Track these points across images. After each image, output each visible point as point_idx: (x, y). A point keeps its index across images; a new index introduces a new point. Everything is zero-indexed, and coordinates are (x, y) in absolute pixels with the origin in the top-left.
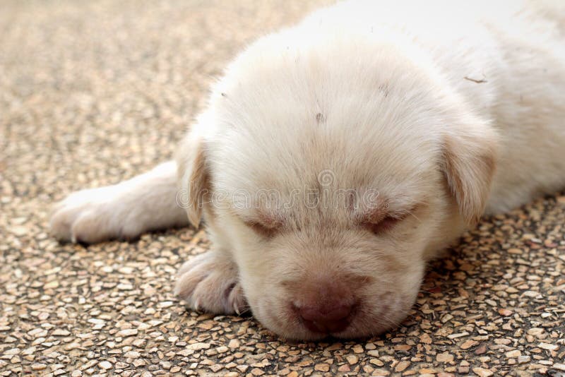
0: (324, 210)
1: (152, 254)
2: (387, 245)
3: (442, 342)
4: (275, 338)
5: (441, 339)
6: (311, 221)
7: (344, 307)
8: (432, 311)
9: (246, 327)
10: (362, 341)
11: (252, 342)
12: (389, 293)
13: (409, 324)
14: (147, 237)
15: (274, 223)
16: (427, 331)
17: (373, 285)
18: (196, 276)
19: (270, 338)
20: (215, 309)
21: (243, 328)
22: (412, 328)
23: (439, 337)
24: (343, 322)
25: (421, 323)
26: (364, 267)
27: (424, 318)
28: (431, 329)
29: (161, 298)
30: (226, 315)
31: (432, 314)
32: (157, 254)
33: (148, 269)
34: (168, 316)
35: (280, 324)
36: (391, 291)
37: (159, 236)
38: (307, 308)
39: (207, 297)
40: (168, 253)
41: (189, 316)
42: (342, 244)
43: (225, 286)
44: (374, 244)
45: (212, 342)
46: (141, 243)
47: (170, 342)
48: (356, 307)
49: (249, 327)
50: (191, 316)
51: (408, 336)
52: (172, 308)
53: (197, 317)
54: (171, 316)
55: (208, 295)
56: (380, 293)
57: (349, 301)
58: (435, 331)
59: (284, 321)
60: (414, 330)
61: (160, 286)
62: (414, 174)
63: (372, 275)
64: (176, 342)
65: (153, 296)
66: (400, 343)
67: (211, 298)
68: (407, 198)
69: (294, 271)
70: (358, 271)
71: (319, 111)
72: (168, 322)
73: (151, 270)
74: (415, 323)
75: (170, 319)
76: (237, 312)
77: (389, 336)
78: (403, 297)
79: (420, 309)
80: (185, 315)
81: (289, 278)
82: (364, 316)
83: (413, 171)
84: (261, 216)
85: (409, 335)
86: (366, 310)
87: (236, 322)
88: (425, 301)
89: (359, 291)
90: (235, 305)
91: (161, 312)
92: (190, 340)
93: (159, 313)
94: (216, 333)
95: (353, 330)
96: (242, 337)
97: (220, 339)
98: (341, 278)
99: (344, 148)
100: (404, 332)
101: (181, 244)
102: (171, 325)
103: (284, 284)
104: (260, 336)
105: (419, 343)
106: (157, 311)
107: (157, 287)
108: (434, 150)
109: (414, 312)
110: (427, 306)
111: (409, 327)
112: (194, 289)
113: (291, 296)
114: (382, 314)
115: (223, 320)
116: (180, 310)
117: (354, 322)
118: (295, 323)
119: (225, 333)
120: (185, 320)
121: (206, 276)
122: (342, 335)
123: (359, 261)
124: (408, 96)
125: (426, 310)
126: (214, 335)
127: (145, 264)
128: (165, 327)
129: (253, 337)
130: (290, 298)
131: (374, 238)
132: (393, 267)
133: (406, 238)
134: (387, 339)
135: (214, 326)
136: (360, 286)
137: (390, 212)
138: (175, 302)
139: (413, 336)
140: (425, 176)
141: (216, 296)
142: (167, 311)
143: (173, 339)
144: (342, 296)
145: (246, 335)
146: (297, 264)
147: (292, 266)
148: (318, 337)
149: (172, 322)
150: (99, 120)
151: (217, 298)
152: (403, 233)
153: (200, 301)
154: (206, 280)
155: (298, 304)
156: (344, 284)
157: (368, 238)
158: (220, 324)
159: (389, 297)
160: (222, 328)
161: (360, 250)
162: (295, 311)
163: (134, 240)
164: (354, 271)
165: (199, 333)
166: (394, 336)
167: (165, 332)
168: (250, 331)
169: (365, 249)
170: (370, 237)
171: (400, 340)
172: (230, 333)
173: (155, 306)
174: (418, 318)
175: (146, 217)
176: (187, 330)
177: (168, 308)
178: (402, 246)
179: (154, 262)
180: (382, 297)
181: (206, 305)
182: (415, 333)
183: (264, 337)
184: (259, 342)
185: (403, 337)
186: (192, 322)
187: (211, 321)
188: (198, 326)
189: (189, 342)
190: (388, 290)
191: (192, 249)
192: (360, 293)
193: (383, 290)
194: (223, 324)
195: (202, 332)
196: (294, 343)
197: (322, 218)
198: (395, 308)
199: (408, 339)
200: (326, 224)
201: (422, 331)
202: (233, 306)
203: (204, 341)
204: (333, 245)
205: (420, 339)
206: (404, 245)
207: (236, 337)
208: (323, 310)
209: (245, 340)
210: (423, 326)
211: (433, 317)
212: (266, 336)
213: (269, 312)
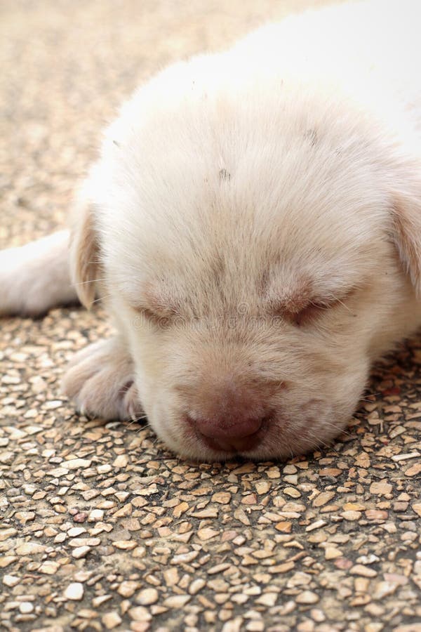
0: (227, 295)
1: (56, 335)
2: (313, 340)
3: (382, 466)
4: (172, 456)
5: (382, 460)
6: (211, 308)
7: (251, 420)
8: (381, 422)
9: (143, 438)
10: (280, 462)
11: (144, 459)
12: (313, 401)
13: (347, 439)
14: (56, 313)
15: (165, 310)
16: (367, 450)
17: (291, 392)
18: (86, 371)
19: (165, 454)
20: (106, 414)
21: (136, 441)
22: (350, 444)
23: (380, 458)
24: (252, 439)
25: (363, 436)
26: (279, 369)
27: (369, 432)
28: (373, 447)
29: (50, 396)
30: (120, 421)
31: (380, 425)
32: (62, 336)
33: (46, 356)
34: (51, 421)
35: (175, 440)
36: (318, 398)
37: (71, 310)
38: (204, 422)
39: (95, 399)
40: (75, 335)
41: (77, 420)
42: (251, 339)
43: (121, 384)
44: (294, 339)
45: (95, 458)
46: (47, 321)
47: (44, 457)
48: (269, 420)
49: (146, 439)
50: (80, 422)
51: (341, 456)
52: (60, 410)
53: (86, 423)
54: (56, 420)
55: (97, 397)
56: (301, 402)
57: (258, 413)
58: (378, 449)
59: (179, 435)
60: (352, 447)
61: (53, 379)
62: (349, 247)
63: (289, 379)
64: (51, 457)
65: (41, 393)
66: (329, 465)
67: (102, 400)
68: (337, 280)
69: (189, 373)
70: (269, 375)
71: (222, 166)
72: (49, 429)
73: (50, 357)
74: (355, 437)
75: (53, 426)
76: (134, 418)
77: (317, 455)
78: (335, 407)
79: (366, 418)
80: (73, 420)
81: (184, 382)
82: (280, 431)
83: (347, 244)
84: (150, 301)
85: (344, 454)
86: (281, 424)
87: (131, 431)
88: (374, 406)
89: (272, 400)
90: (131, 410)
91: (45, 415)
92: (69, 454)
93: (41, 416)
94: (102, 446)
95: (266, 449)
96: (134, 452)
97: (105, 455)
98: (246, 384)
99: (253, 215)
100: (338, 449)
101: (95, 322)
102: (52, 434)
103: (178, 388)
104: (156, 451)
105: (353, 466)
106: (39, 414)
107: (49, 381)
108: (380, 215)
109: (357, 422)
110: (376, 414)
111: (347, 443)
112: (81, 387)
113: (185, 404)
114: (304, 429)
115: (117, 428)
116: (67, 412)
117: (267, 439)
118: (192, 439)
119: (114, 446)
120: (71, 426)
121: (98, 371)
122: (252, 454)
123: (271, 361)
124: (346, 145)
125: (374, 420)
126: (100, 448)
127: (45, 349)
128: (43, 436)
129: (147, 452)
130: (184, 407)
131: (294, 330)
132: (321, 367)
133: (341, 329)
134: (315, 460)
135: (104, 436)
136: (273, 393)
137: (316, 297)
138: (65, 402)
139: (349, 456)
140: (363, 250)
141: (107, 399)
142: (52, 413)
143: (48, 452)
144: (247, 406)
145: (139, 450)
146: (192, 364)
147: (187, 367)
148: (222, 456)
149: (53, 430)
150: (46, 159)
151: (109, 400)
152: (337, 323)
153: (88, 403)
154: (96, 377)
155: (193, 415)
156: (249, 391)
157: (285, 332)
158: (112, 433)
159: (315, 406)
160: (113, 438)
161: (273, 346)
162: (191, 424)
163: (39, 316)
164: (263, 373)
165: (83, 445)
166: (324, 456)
167: (41, 443)
168: (145, 443)
169: (281, 346)
170: (289, 331)
171: (329, 461)
172: (121, 446)
173: (39, 407)
174: (361, 430)
175: (54, 289)
176: (69, 441)
177: (55, 410)
178: (334, 339)
179: (56, 346)
180: (303, 407)
181: (95, 409)
182: (351, 452)
183: (161, 452)
184: (153, 459)
185: (335, 456)
186: (77, 430)
187: (101, 430)
188: (84, 436)
189: (66, 458)
190: (312, 397)
191: (107, 330)
192: (273, 402)
193: (306, 397)
194: (115, 434)
195: (87, 444)
196: (194, 463)
197: (225, 306)
198: (324, 420)
199: (341, 460)
200: (230, 313)
201: (361, 449)
202: (128, 410)
203: (86, 457)
204: (239, 340)
205: (356, 460)
206: (337, 339)
207: (126, 452)
208: (223, 424)
209: (136, 456)
210: (364, 442)
211: (380, 429)
212: (163, 451)
213: (163, 423)
